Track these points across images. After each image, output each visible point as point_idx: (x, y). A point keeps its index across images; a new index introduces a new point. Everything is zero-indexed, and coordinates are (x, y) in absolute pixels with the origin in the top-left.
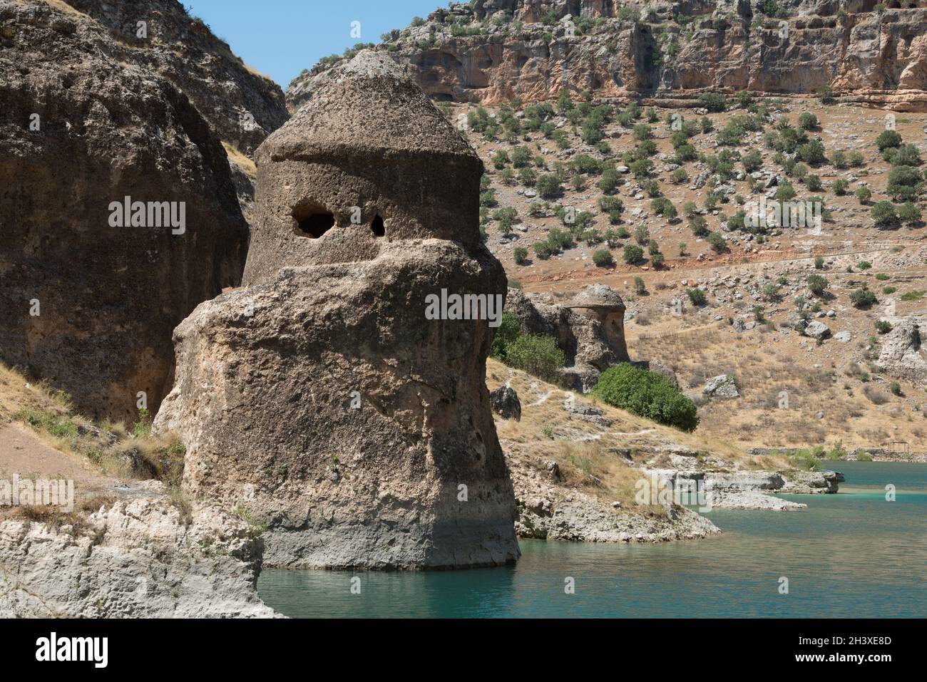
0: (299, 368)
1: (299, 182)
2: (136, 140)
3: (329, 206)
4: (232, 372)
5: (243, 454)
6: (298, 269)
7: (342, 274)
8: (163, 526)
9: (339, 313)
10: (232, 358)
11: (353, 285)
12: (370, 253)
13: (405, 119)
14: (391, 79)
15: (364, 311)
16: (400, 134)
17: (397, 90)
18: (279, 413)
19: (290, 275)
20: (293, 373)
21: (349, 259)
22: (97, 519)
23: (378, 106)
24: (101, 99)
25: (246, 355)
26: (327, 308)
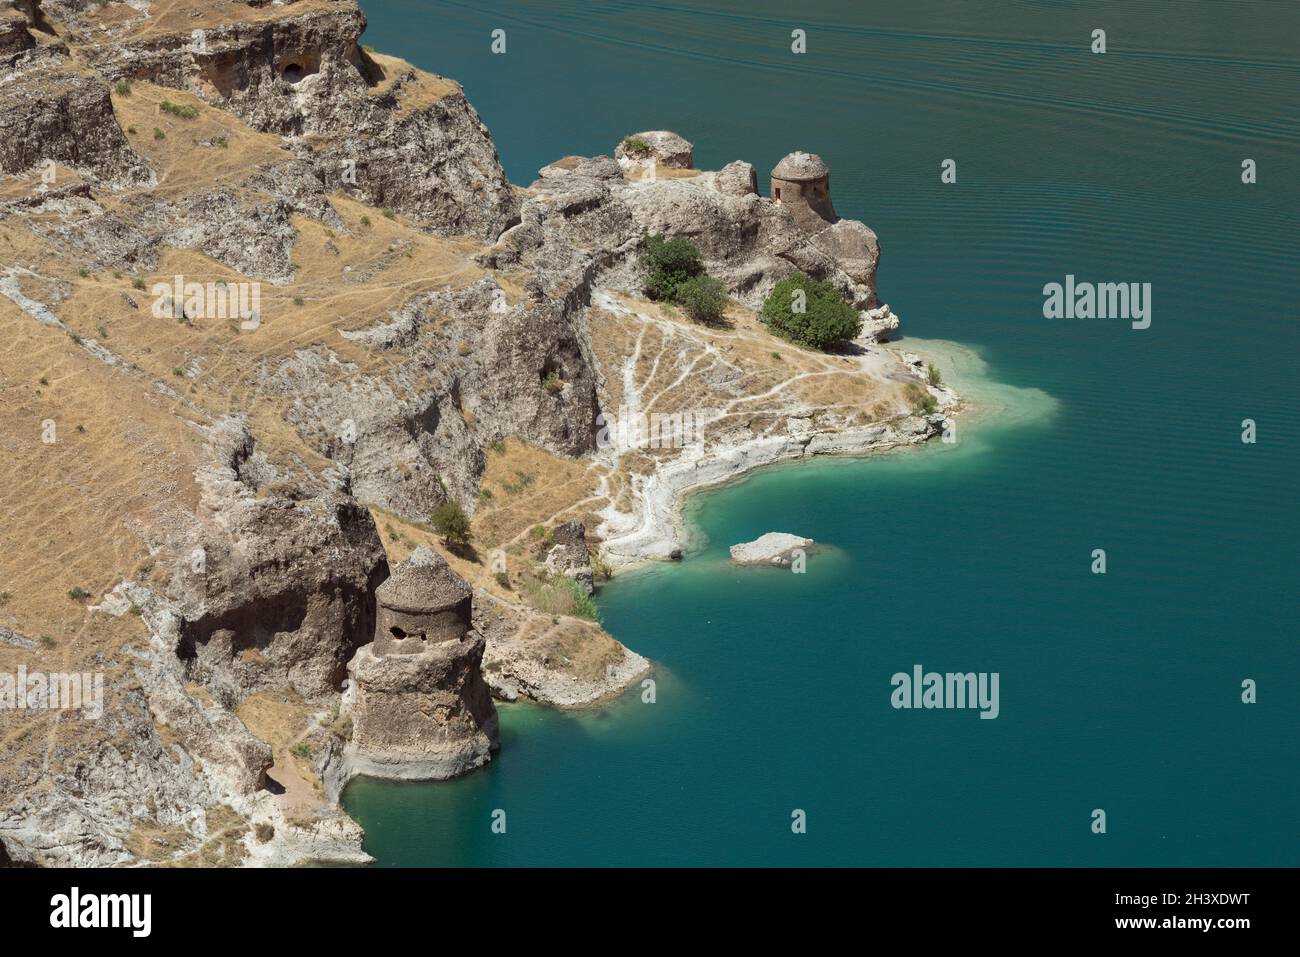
0: (394, 700)
1: (392, 618)
2: (326, 565)
3: (404, 630)
4: (368, 700)
5: (374, 734)
6: (392, 656)
7: (409, 661)
8: (335, 830)
9: (408, 680)
10: (368, 695)
11: (412, 668)
12: (421, 650)
13: (434, 589)
14: (429, 566)
15: (418, 679)
16: (431, 598)
17: (432, 572)
18: (388, 719)
19: (389, 659)
20: (392, 702)
21: (413, 653)
22: (316, 826)
23: (423, 582)
24: (309, 548)
25: (374, 695)
26: (404, 677)
